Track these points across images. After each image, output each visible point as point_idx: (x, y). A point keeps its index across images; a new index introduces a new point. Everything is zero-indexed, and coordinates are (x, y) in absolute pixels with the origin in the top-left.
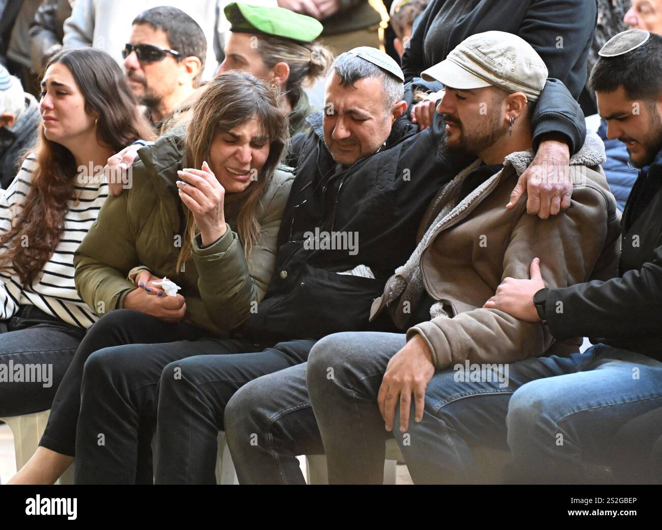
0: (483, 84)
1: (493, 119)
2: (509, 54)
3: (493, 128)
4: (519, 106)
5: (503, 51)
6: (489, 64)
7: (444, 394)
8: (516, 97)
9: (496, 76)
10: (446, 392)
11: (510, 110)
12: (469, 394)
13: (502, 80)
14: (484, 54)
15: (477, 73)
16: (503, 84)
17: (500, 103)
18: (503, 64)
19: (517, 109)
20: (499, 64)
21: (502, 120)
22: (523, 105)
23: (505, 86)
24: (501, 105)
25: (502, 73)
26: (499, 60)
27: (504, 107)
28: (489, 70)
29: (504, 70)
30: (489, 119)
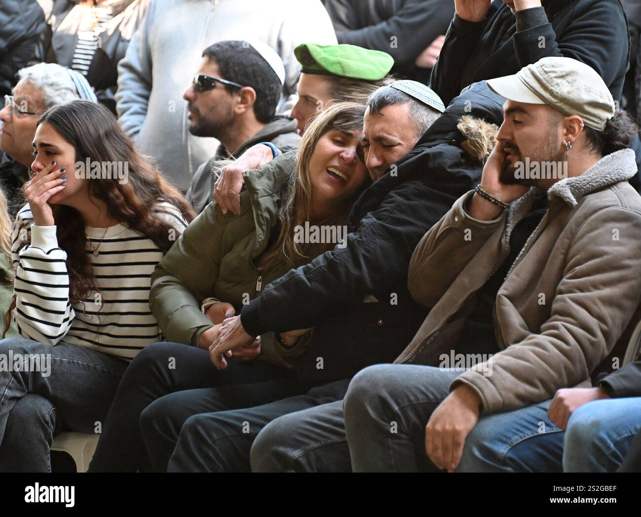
0: (537, 101)
1: (550, 142)
2: (569, 78)
3: (551, 153)
4: (575, 130)
5: (564, 73)
6: (547, 82)
7: (504, 439)
8: (571, 121)
9: (551, 95)
10: (506, 437)
11: (566, 135)
12: (528, 435)
13: (556, 101)
14: (546, 72)
15: (534, 90)
16: (558, 104)
17: (555, 125)
18: (561, 85)
19: (573, 133)
20: (557, 84)
21: (559, 144)
22: (580, 129)
23: (560, 106)
24: (557, 128)
25: (557, 93)
26: (559, 81)
27: (561, 131)
28: (545, 88)
29: (559, 90)
30: (547, 143)
